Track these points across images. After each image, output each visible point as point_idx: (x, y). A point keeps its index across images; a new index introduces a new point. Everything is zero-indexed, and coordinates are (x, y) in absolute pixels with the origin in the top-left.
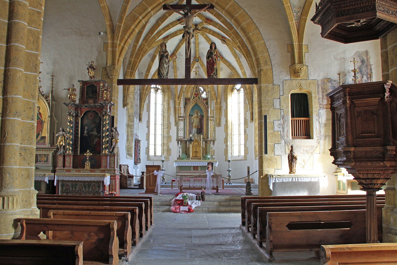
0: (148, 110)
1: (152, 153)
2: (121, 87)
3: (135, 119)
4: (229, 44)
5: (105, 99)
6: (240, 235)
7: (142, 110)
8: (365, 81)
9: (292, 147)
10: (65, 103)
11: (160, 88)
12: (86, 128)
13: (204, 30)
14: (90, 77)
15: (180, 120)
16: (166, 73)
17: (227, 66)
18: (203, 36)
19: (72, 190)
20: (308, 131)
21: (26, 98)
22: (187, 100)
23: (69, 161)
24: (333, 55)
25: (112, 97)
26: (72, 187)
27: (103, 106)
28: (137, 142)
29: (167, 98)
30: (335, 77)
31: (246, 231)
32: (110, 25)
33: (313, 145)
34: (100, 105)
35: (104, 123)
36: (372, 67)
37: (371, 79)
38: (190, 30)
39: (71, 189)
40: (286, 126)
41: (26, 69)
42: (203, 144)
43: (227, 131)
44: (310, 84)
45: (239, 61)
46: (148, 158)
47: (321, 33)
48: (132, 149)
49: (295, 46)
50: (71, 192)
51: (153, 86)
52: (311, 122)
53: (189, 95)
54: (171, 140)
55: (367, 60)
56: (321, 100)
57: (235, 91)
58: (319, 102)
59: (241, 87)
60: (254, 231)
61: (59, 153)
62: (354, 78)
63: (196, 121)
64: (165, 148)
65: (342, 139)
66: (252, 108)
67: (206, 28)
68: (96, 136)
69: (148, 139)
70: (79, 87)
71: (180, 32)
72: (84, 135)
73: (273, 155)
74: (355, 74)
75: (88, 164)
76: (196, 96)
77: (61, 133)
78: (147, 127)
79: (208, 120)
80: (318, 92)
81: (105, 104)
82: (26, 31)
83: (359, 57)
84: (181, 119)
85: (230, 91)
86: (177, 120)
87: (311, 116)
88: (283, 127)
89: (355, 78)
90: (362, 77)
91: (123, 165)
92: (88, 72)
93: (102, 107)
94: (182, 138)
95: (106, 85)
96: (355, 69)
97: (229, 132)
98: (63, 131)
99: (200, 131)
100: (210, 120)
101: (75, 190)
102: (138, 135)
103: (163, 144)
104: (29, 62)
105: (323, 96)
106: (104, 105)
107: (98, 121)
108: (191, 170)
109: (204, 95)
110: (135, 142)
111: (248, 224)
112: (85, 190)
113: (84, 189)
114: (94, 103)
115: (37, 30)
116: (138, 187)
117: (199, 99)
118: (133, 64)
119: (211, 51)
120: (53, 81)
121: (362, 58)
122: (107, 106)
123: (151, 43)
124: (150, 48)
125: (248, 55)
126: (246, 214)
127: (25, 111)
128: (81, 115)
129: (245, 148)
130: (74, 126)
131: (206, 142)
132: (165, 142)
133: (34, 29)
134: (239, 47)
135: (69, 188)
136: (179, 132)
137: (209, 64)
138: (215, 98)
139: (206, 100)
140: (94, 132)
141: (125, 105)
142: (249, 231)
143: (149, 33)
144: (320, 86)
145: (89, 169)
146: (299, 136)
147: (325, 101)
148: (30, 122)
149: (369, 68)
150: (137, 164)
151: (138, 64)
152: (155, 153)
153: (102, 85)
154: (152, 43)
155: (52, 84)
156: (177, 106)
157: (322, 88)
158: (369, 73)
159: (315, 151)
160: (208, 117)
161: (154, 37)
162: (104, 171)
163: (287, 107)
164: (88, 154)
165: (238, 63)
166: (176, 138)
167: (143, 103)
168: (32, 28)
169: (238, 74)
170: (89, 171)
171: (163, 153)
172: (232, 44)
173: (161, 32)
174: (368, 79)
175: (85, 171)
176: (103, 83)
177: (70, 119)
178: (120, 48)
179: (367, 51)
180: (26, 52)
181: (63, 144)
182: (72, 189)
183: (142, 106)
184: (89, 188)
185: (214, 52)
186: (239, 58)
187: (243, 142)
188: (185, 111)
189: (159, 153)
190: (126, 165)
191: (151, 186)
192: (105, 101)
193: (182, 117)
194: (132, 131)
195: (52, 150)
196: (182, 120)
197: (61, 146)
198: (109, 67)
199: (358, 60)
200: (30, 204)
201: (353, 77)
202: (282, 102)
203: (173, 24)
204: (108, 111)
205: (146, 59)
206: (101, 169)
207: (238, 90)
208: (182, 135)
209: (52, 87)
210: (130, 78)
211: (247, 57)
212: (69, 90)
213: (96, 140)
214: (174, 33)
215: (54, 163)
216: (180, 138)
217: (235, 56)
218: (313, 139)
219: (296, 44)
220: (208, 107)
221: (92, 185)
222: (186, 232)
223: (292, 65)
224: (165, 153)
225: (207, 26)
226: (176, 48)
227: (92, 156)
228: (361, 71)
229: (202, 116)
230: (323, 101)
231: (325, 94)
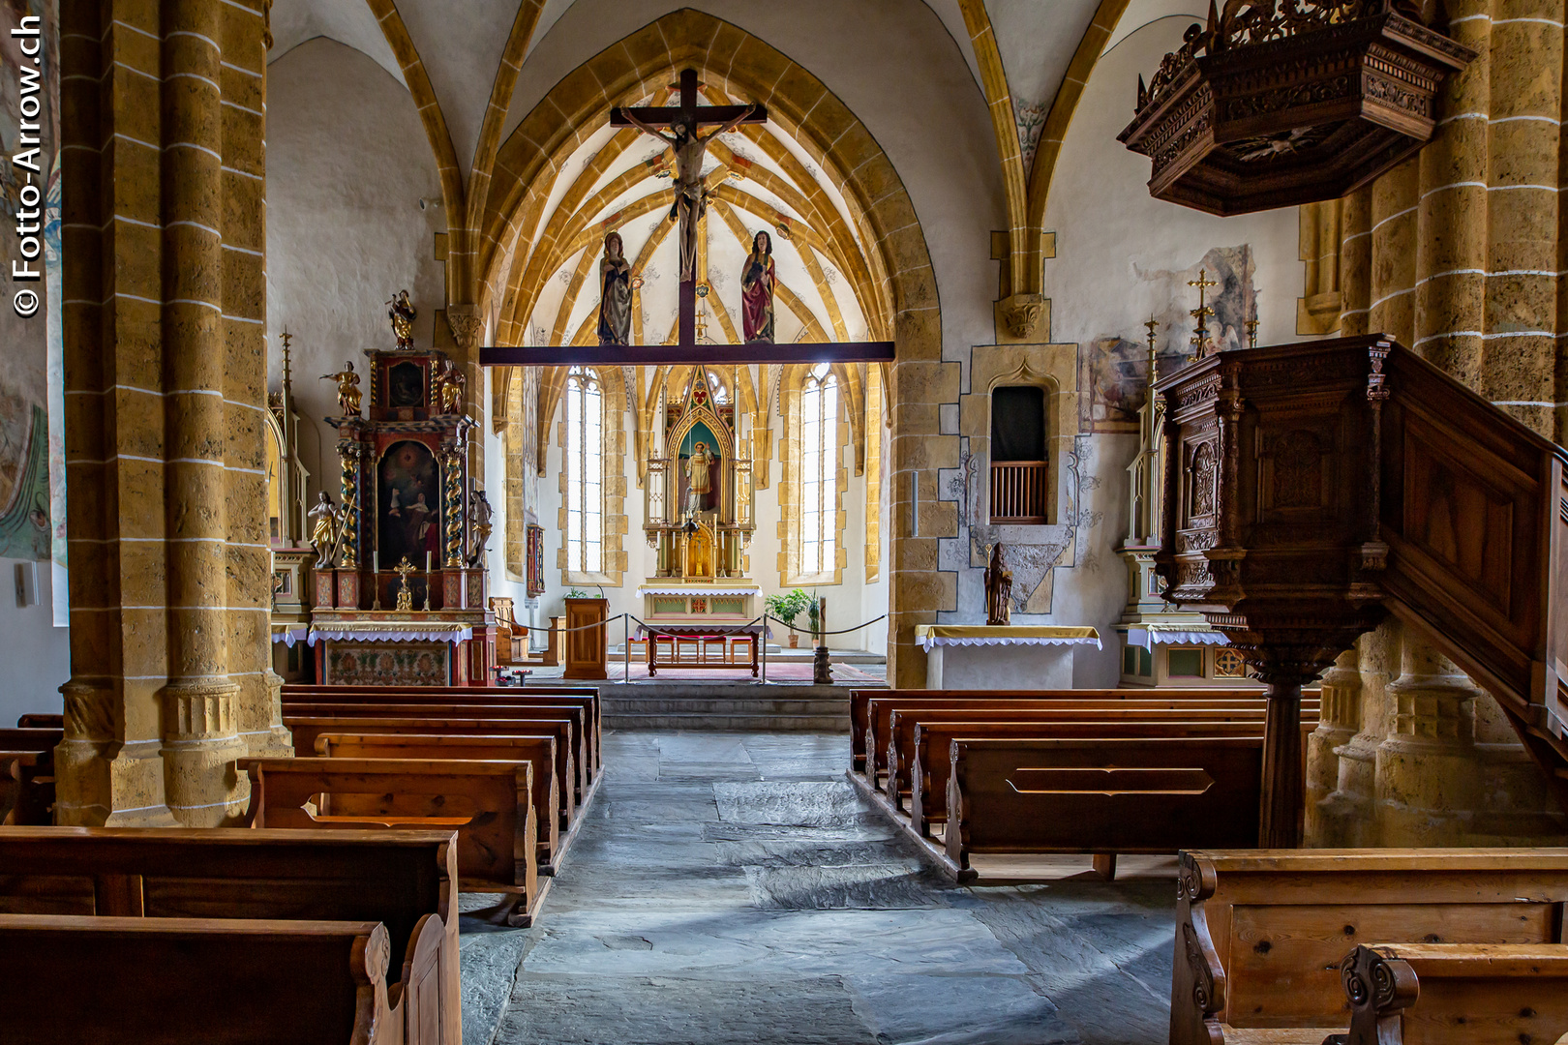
0: (563, 443)
1: (574, 565)
2: (488, 371)
3: (527, 468)
4: (799, 237)
5: (446, 406)
6: (851, 799)
7: (544, 442)
8: (1232, 343)
9: (997, 548)
10: (328, 420)
11: (594, 376)
12: (395, 492)
13: (725, 194)
14: (399, 338)
15: (653, 470)
16: (623, 328)
17: (790, 307)
18: (722, 215)
19: (364, 671)
20: (1041, 501)
21: (234, 399)
22: (673, 414)
23: (348, 587)
24: (1135, 264)
25: (467, 400)
26: (364, 662)
27: (442, 428)
28: (534, 533)
29: (614, 405)
30: (1138, 335)
31: (869, 787)
32: (451, 176)
33: (1053, 542)
34: (432, 423)
35: (448, 479)
36: (1258, 300)
37: (1251, 339)
38: (692, 192)
39: (359, 668)
40: (974, 485)
41: (229, 304)
42: (716, 540)
43: (786, 502)
44: (1054, 358)
45: (827, 293)
46: (565, 579)
47: (1149, 184)
48: (519, 553)
49: (1015, 237)
50: (360, 675)
51: (575, 370)
52: (1051, 472)
53: (678, 399)
54: (626, 527)
55: (1245, 276)
56: (1086, 406)
57: (812, 384)
58: (1080, 413)
59: (830, 372)
60: (898, 789)
61: (321, 566)
62: (1197, 336)
63: (697, 473)
64: (612, 549)
65: (1204, 523)
66: (862, 435)
67: (732, 190)
68: (425, 517)
69: (563, 525)
70: (369, 372)
71: (654, 202)
72: (391, 512)
73: (933, 571)
74: (1201, 324)
75: (405, 598)
76: (700, 401)
77: (322, 507)
78: (560, 491)
79: (733, 469)
80: (1079, 382)
81: (448, 422)
82: (218, 179)
83: (1218, 266)
84: (655, 466)
85: (797, 384)
86: (645, 469)
87: (1051, 457)
88: (966, 491)
89: (1201, 337)
90: (1224, 333)
91: (498, 599)
92: (393, 326)
93: (439, 431)
94: (659, 521)
95: (448, 365)
96: (1202, 306)
97: (793, 504)
98: (328, 500)
99: (710, 502)
100: (740, 470)
101: (373, 671)
102: (535, 512)
103: (605, 540)
104: (236, 282)
105: (1093, 394)
106: (445, 424)
107: (428, 471)
108: (685, 612)
109: (720, 397)
110: (529, 533)
111: (877, 768)
112: (401, 671)
113: (396, 668)
114: (415, 420)
115: (252, 179)
116: (541, 660)
117: (709, 408)
118: (519, 301)
119: (756, 259)
120: (287, 352)
121: (1226, 270)
122: (455, 428)
123: (569, 237)
124: (568, 254)
125: (860, 273)
126: (870, 739)
127: (232, 439)
128: (378, 453)
129: (836, 551)
130: (359, 488)
131: (728, 534)
132: (610, 533)
133: (243, 173)
134: (831, 247)
135: (354, 665)
136: (652, 503)
137: (748, 299)
138: (753, 405)
139: (727, 411)
140: (419, 505)
141: (499, 426)
142: (877, 787)
143: (562, 203)
144: (1086, 364)
145: (409, 611)
146: (1012, 514)
147: (1097, 411)
148: (253, 471)
149: (1248, 303)
150: (534, 597)
151: (532, 301)
152: (583, 565)
153: (434, 364)
154: (573, 238)
155: (287, 361)
156: (643, 431)
157: (1091, 370)
158: (1247, 318)
159: (1058, 560)
160: (732, 460)
161: (578, 217)
162: (451, 617)
163: (982, 430)
164: (405, 569)
165: (823, 299)
166: (641, 521)
167: (546, 421)
168: (237, 171)
169: (822, 332)
170: (410, 617)
171: (605, 564)
172: (807, 239)
173: (599, 200)
174: (1240, 340)
175: (399, 618)
176: (439, 359)
177: (347, 465)
178: (485, 248)
179: (1246, 246)
180: (223, 249)
181: (329, 539)
182: (364, 667)
183: (545, 430)
184: (411, 664)
185: (766, 264)
186: (827, 283)
187: (830, 532)
188: (667, 444)
189: (594, 564)
190: (506, 599)
191: (579, 659)
192: (447, 412)
193: (658, 461)
194: (518, 503)
195: (298, 558)
196: (659, 470)
197: (323, 545)
198: (454, 309)
199: (1214, 276)
200: (264, 718)
201: (1196, 331)
202: (965, 413)
203: (632, 176)
204: (459, 444)
205: (554, 288)
206: (444, 610)
207: (821, 382)
208: (660, 513)
209: (288, 371)
210: (512, 346)
211: (856, 278)
212: (337, 378)
213: (426, 527)
214: (637, 206)
215: (305, 595)
216: (653, 521)
217: (817, 274)
218: (1054, 523)
219: (1018, 230)
220: (733, 432)
221: (419, 658)
222: (696, 789)
223: (1002, 298)
224: (612, 565)
225: (734, 180)
226: (641, 253)
227: (415, 573)
228: (1220, 314)
229: (716, 459)
230: (1091, 410)
231: (1100, 387)
